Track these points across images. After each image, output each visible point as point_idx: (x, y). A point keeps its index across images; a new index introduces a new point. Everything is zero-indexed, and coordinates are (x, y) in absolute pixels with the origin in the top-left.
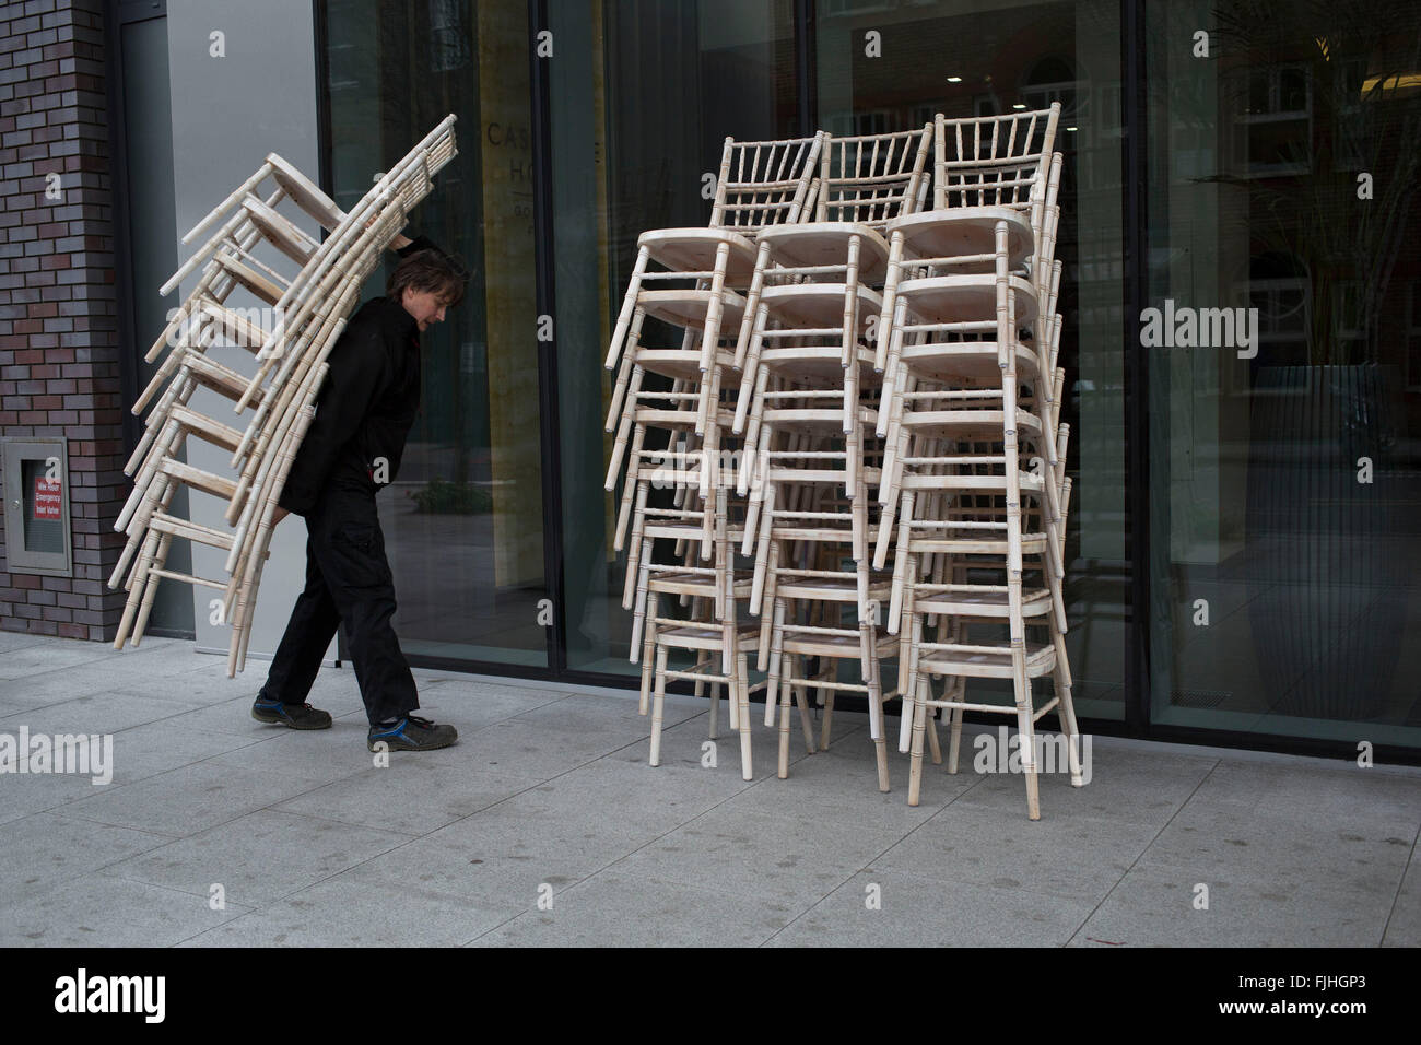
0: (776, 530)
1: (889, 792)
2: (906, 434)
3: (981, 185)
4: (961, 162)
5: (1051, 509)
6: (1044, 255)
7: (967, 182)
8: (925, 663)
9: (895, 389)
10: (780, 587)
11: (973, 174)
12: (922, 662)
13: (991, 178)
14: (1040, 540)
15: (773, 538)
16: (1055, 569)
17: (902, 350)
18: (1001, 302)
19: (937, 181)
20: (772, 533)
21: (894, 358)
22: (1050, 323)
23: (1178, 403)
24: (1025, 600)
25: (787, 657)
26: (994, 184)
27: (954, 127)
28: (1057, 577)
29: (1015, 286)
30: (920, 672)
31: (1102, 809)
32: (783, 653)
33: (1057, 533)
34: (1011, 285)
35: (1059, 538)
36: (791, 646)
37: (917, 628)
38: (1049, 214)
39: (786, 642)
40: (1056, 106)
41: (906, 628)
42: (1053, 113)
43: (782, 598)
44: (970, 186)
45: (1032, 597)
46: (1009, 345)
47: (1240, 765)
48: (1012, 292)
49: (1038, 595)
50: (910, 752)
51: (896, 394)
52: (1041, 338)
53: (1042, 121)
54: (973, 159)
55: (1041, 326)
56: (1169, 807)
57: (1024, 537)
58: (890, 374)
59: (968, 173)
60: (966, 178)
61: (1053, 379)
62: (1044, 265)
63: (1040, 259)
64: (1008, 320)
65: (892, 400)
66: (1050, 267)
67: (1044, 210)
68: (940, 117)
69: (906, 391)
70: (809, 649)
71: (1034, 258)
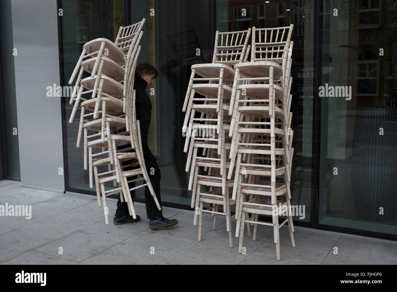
0: (197, 162)
1: (233, 248)
2: (239, 135)
3: (267, 51)
4: (260, 43)
5: (287, 159)
6: (286, 75)
7: (262, 50)
8: (244, 209)
9: (236, 120)
10: (199, 181)
11: (264, 47)
12: (243, 208)
13: (270, 49)
14: (283, 169)
15: (196, 165)
16: (287, 178)
17: (238, 108)
18: (270, 94)
19: (252, 50)
20: (196, 164)
21: (235, 111)
22: (288, 98)
23: (331, 117)
24: (277, 190)
25: (201, 203)
26: (271, 51)
27: (258, 31)
28: (288, 181)
29: (275, 88)
30: (243, 211)
31: (301, 256)
32: (200, 201)
33: (288, 167)
34: (274, 88)
35: (289, 168)
36: (202, 199)
37: (242, 197)
38: (288, 62)
39: (201, 198)
40: (292, 25)
41: (238, 197)
42: (291, 27)
43: (199, 184)
44: (263, 51)
45: (279, 189)
46: (273, 108)
47: (347, 239)
48: (274, 90)
49: (281, 187)
50: (239, 237)
51: (235, 122)
52: (285, 103)
53: (287, 30)
54: (264, 42)
55: (284, 100)
56: (322, 255)
57: (277, 170)
58: (234, 116)
59: (263, 47)
60: (262, 48)
61: (288, 116)
62: (286, 79)
63: (285, 77)
64: (273, 99)
65: (235, 124)
66: (288, 79)
67: (287, 61)
68: (254, 28)
69: (239, 121)
70: (208, 201)
71: (283, 77)
